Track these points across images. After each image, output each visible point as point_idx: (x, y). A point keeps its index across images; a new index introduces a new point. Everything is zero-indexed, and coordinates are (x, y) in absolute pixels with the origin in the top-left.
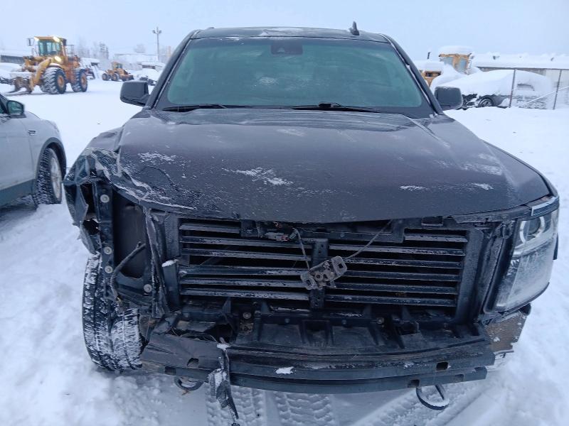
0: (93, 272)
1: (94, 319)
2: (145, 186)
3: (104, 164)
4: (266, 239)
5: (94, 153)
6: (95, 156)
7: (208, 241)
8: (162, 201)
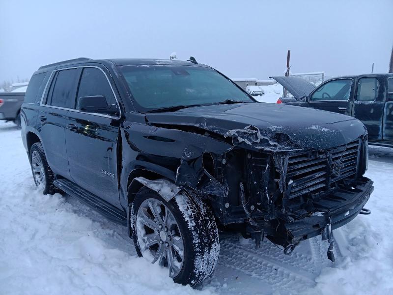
0: (191, 218)
1: (201, 249)
2: (276, 143)
3: (243, 137)
4: (316, 159)
5: (236, 132)
6: (237, 134)
7: (297, 167)
8: (287, 149)
